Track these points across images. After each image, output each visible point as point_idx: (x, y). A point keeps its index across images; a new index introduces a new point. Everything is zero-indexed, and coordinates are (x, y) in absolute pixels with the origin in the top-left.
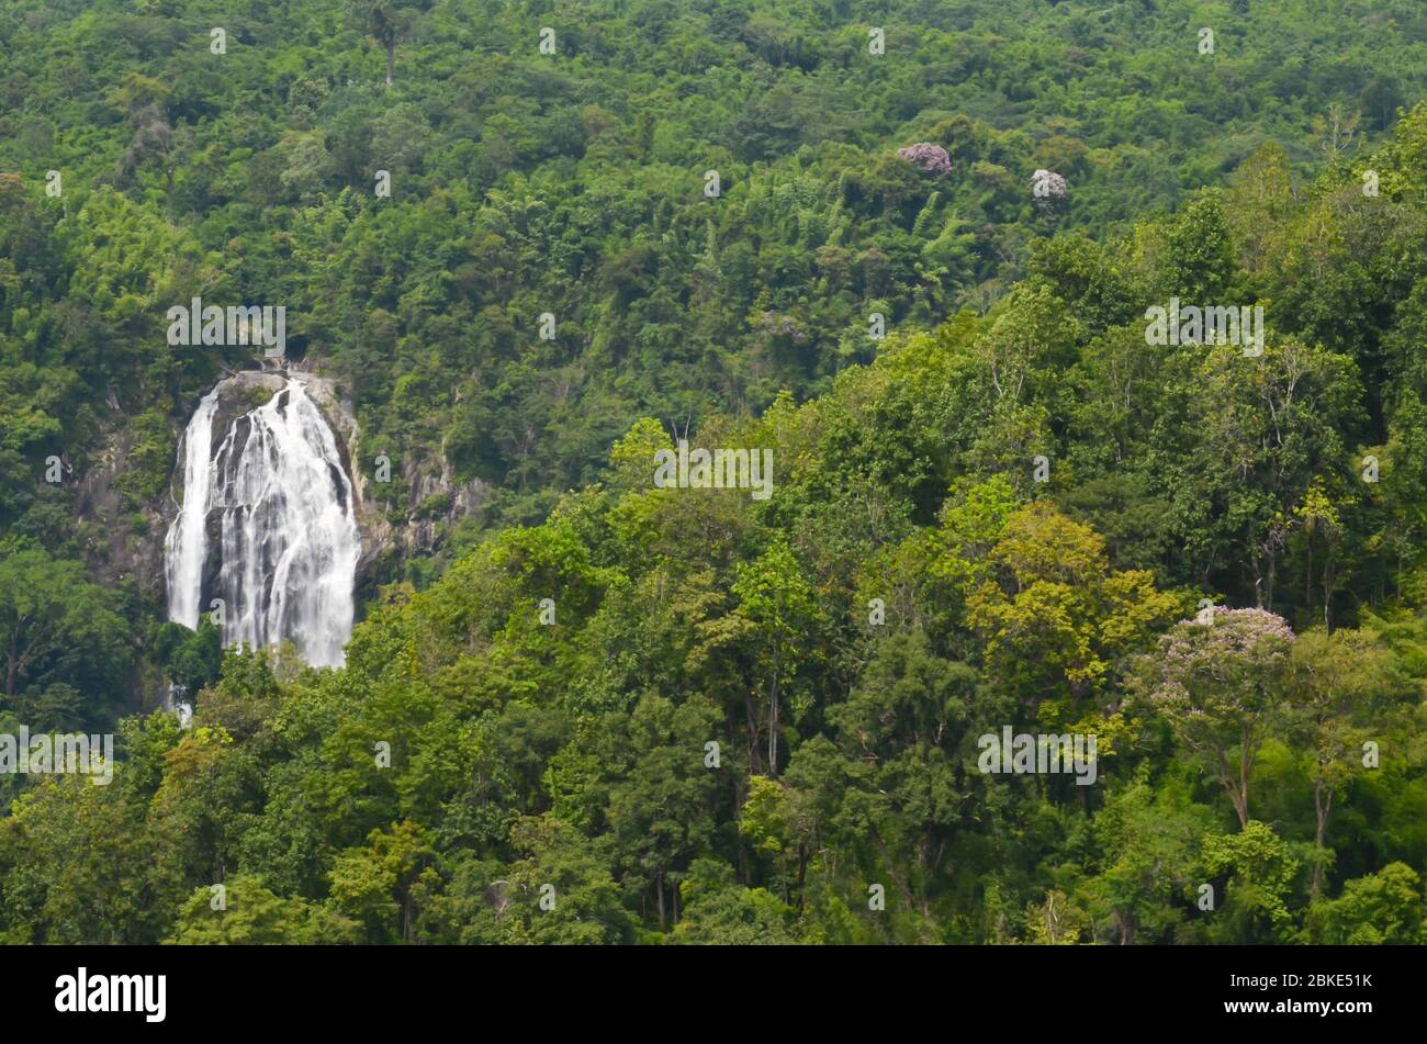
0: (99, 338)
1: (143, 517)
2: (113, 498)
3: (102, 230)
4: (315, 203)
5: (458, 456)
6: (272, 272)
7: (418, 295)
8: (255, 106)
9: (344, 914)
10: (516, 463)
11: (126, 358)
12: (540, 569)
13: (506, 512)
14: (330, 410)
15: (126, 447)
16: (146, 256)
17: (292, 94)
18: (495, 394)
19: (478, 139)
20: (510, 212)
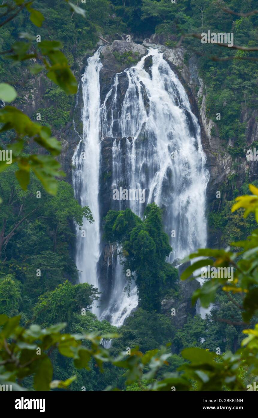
14: (182, 71)
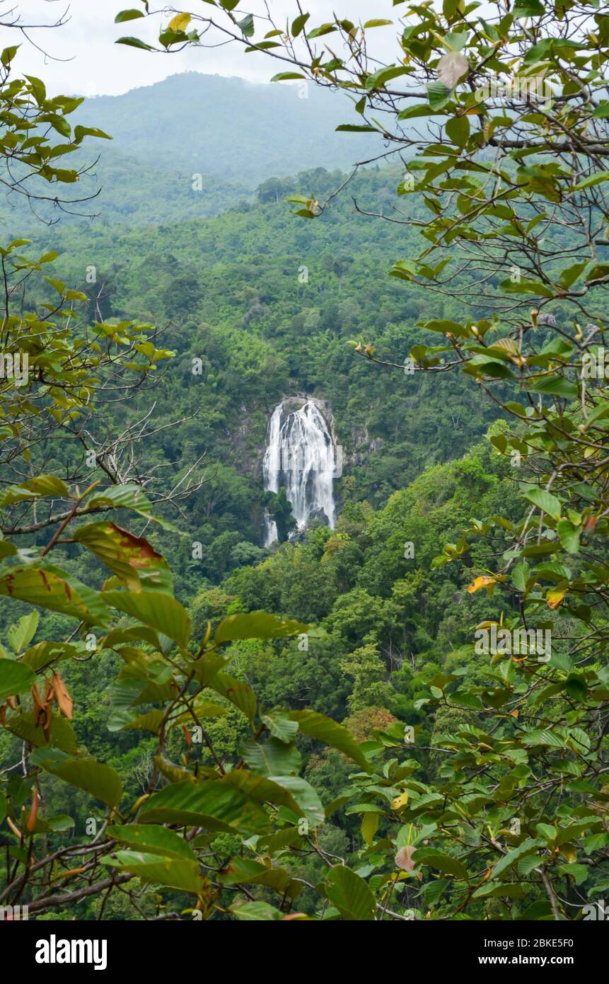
0: (240, 386)
1: (255, 451)
2: (244, 444)
3: (239, 345)
4: (318, 335)
5: (372, 429)
6: (301, 361)
7: (357, 369)
8: (290, 299)
9: (398, 603)
10: (393, 432)
11: (248, 392)
13: (390, 450)
14: (323, 412)
15: (248, 425)
16: (256, 354)
17: (304, 294)
18: (386, 406)
19: (378, 311)
20: (392, 339)
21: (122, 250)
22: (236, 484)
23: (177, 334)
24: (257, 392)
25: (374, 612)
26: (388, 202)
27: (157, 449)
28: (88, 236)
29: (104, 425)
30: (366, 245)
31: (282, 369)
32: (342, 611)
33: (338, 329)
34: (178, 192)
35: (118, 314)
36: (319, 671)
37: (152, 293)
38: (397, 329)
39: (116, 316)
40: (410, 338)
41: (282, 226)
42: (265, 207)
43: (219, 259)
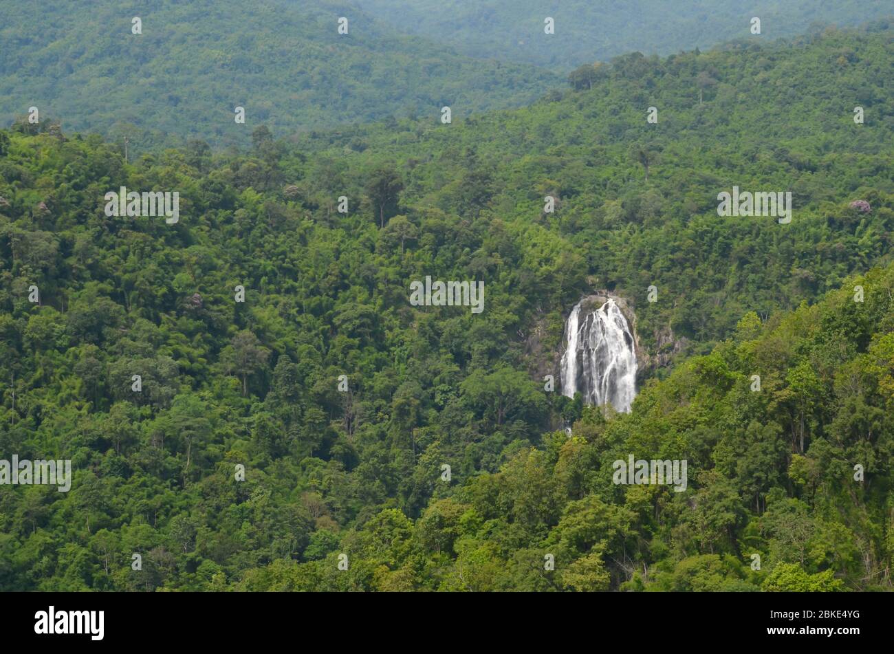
0: (533, 284)
1: (551, 354)
2: (539, 347)
3: (534, 241)
4: (618, 229)
5: (677, 328)
6: (601, 256)
7: (659, 264)
8: (593, 191)
9: (631, 510)
10: (699, 331)
11: (545, 291)
12: (709, 372)
13: (696, 350)
14: (625, 310)
15: (544, 326)
16: (552, 251)
17: (608, 186)
18: (691, 303)
19: (683, 202)
20: (697, 231)
21: (427, 145)
22: (529, 391)
23: (467, 231)
24: (553, 291)
25: (606, 519)
26: (708, 86)
27: (446, 353)
28: (393, 131)
29: (391, 329)
30: (684, 132)
31: (581, 266)
32: (571, 518)
33: (640, 222)
34: (496, 83)
35: (405, 211)
36: (542, 583)
37: (447, 190)
38: (701, 220)
39: (404, 214)
40: (715, 230)
41: (595, 115)
42: (577, 95)
43: (527, 152)
